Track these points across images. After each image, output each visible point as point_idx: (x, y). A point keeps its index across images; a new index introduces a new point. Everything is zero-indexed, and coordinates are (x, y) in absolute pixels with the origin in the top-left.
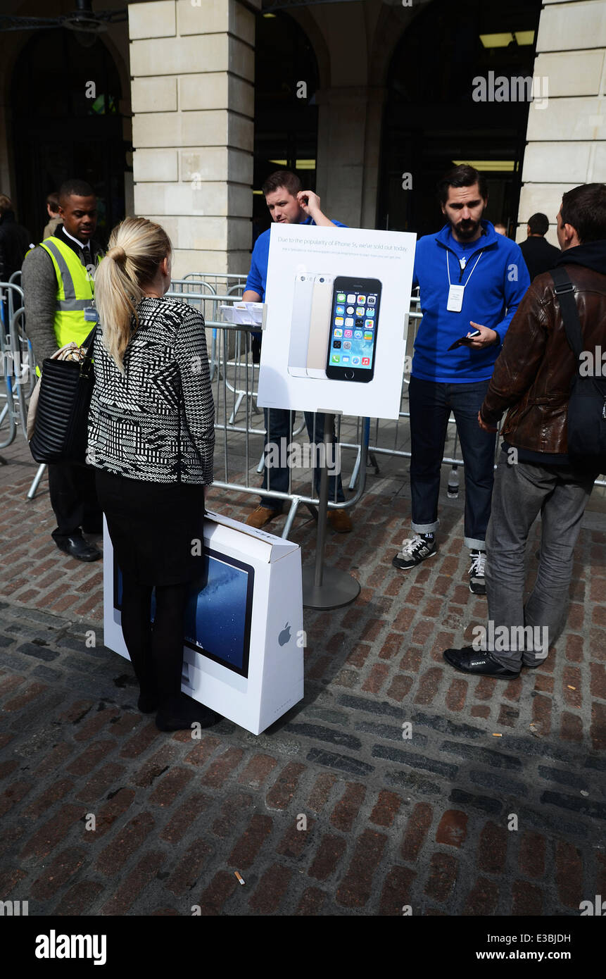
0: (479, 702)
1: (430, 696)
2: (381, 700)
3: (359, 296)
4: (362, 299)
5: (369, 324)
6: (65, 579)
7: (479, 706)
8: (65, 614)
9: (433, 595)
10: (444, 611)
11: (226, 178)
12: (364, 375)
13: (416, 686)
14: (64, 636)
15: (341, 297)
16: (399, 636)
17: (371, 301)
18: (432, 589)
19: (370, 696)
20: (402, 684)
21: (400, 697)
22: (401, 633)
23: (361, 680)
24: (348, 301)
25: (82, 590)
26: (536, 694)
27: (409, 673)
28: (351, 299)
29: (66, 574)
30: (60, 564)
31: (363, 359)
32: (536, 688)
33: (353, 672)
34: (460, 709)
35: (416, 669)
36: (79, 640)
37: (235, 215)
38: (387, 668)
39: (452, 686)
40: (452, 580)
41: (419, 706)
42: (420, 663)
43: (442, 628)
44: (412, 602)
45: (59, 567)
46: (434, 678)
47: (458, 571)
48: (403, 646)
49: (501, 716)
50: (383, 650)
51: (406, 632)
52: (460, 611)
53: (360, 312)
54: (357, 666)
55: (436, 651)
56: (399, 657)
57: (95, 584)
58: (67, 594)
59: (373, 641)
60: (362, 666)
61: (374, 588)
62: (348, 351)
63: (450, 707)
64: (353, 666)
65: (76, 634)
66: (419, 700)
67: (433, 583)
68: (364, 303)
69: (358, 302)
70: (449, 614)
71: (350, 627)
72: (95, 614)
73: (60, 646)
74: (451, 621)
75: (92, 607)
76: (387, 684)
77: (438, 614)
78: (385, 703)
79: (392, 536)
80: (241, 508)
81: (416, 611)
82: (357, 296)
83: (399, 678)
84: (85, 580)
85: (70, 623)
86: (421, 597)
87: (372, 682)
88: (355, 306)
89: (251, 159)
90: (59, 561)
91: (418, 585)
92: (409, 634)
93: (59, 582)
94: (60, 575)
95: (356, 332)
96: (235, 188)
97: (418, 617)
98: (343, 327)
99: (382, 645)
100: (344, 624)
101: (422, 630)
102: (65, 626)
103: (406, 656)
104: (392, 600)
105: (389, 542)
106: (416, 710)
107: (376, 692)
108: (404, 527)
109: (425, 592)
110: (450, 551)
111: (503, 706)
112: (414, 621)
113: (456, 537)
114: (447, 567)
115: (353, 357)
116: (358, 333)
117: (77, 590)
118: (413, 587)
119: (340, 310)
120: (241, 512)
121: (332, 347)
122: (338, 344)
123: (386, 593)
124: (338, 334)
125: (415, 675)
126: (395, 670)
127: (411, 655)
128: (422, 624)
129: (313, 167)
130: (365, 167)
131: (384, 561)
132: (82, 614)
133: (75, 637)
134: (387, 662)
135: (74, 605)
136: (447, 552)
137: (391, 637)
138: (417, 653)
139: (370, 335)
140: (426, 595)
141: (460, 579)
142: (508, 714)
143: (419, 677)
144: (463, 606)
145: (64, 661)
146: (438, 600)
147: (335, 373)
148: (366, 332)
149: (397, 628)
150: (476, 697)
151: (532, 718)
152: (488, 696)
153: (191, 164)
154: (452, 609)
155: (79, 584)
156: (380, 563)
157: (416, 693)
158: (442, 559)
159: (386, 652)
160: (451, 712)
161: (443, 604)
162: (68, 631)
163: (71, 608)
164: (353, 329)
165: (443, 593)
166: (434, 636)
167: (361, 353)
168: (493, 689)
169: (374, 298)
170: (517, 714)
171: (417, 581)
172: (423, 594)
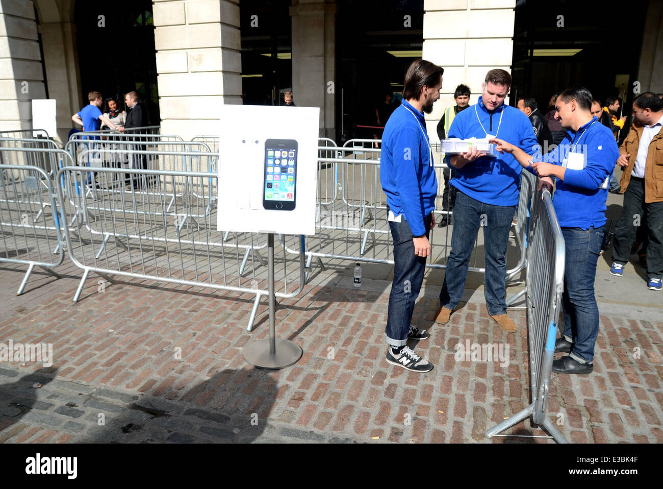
0: (377, 427)
1: (343, 425)
2: (309, 430)
3: (283, 152)
4: (285, 154)
5: (291, 170)
6: (94, 359)
7: (377, 430)
8: (92, 384)
9: (353, 354)
10: (360, 365)
11: (221, 69)
12: (289, 206)
13: (334, 418)
14: (89, 399)
15: (271, 153)
16: (326, 384)
17: (291, 154)
18: (353, 350)
19: (302, 428)
20: (324, 418)
21: (322, 427)
22: (328, 382)
23: (296, 417)
24: (276, 155)
25: (106, 365)
26: (416, 418)
27: (329, 410)
28: (278, 154)
29: (95, 354)
30: (92, 347)
31: (288, 194)
32: (417, 414)
33: (291, 412)
34: (362, 432)
35: (335, 407)
36: (101, 401)
37: (229, 94)
38: (315, 407)
39: (359, 417)
40: (368, 343)
41: (335, 432)
42: (339, 402)
43: (357, 377)
44: (338, 360)
45: (91, 350)
46: (348, 412)
47: (372, 336)
48: (328, 391)
49: (391, 435)
50: (314, 395)
51: (332, 382)
52: (370, 365)
53: (284, 162)
54: (294, 407)
55: (351, 393)
56: (324, 400)
57: (115, 361)
58: (95, 369)
59: (308, 389)
60: (298, 407)
61: (312, 352)
62: (277, 189)
63: (356, 432)
64: (292, 408)
65: (98, 397)
66: (335, 428)
67: (354, 346)
68: (286, 156)
69: (283, 156)
70: (363, 367)
71: (292, 380)
72: (113, 382)
73: (85, 406)
74: (364, 372)
75: (112, 377)
76: (314, 418)
77: (355, 368)
78: (312, 432)
79: (329, 315)
80: (225, 301)
81: (340, 366)
82: (281, 151)
83: (323, 414)
84: (109, 358)
85: (95, 390)
86: (344, 356)
87: (304, 418)
88: (281, 159)
89: (239, 55)
90: (91, 345)
91: (344, 348)
92: (333, 383)
93: (89, 361)
94: (91, 355)
95: (282, 176)
96: (228, 75)
97: (341, 370)
98: (273, 174)
99: (314, 391)
100: (289, 379)
101: (344, 378)
102: (92, 392)
103: (329, 399)
104: (324, 360)
105: (327, 318)
106: (332, 435)
107: (306, 425)
108: (338, 308)
109: (347, 352)
110: (368, 323)
111: (393, 428)
112: (338, 373)
113: (374, 313)
114: (365, 334)
115: (281, 193)
116: (284, 177)
117: (102, 366)
118: (340, 350)
119: (270, 162)
120: (225, 303)
121: (266, 188)
122: (270, 186)
123: (320, 355)
124: (270, 179)
125: (335, 411)
126: (321, 409)
127: (333, 397)
128: (344, 375)
129: (290, 58)
130: (325, 57)
131: (321, 333)
132: (104, 382)
133: (97, 399)
134: (316, 403)
135: (99, 377)
136: (366, 323)
137: (321, 385)
138: (338, 396)
139: (291, 178)
140: (348, 355)
141: (373, 342)
142: (396, 433)
143: (337, 412)
144: (373, 361)
145: (88, 417)
146: (356, 357)
147: (270, 205)
148: (289, 176)
149: (325, 379)
150: (375, 423)
151: (411, 435)
152: (383, 422)
153: (196, 60)
154: (366, 364)
155: (104, 361)
156: (318, 334)
157: (334, 424)
158: (363, 329)
159: (316, 397)
160: (357, 435)
161: (359, 360)
162: (93, 395)
163: (96, 379)
164: (280, 175)
165: (360, 353)
166: (350, 383)
167: (286, 190)
168: (387, 417)
169: (293, 153)
170: (402, 433)
171: (343, 345)
172: (346, 354)
